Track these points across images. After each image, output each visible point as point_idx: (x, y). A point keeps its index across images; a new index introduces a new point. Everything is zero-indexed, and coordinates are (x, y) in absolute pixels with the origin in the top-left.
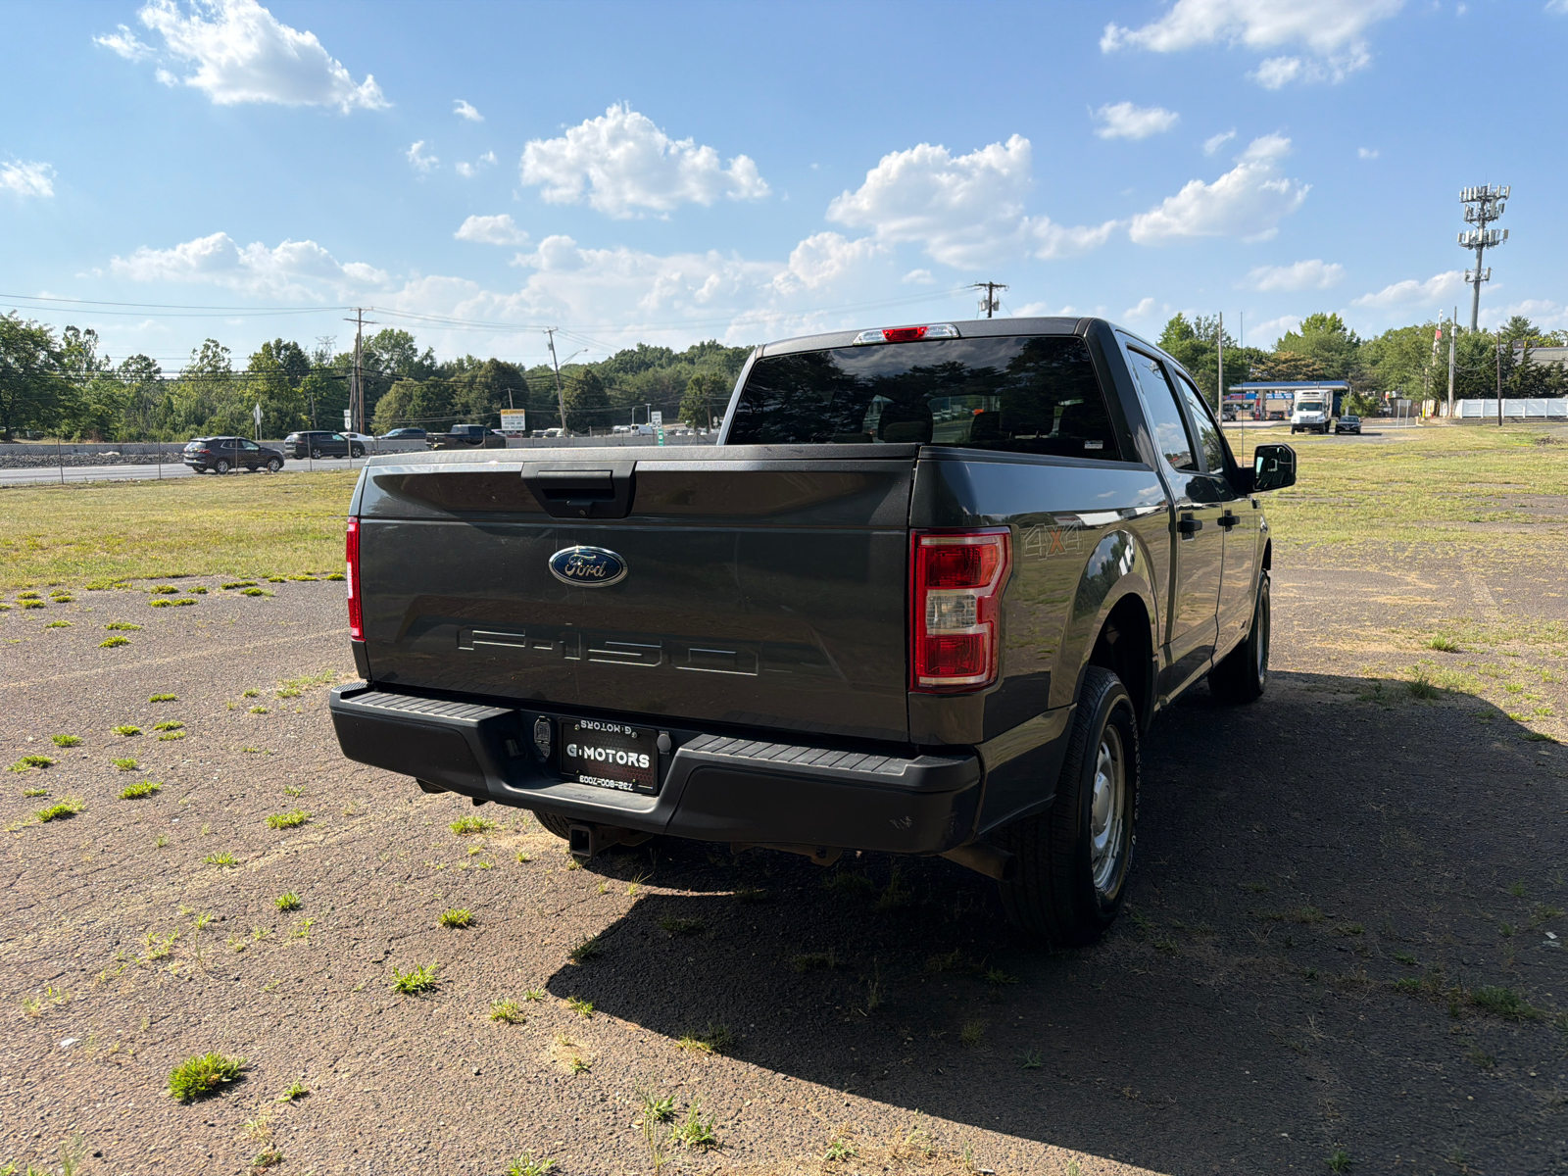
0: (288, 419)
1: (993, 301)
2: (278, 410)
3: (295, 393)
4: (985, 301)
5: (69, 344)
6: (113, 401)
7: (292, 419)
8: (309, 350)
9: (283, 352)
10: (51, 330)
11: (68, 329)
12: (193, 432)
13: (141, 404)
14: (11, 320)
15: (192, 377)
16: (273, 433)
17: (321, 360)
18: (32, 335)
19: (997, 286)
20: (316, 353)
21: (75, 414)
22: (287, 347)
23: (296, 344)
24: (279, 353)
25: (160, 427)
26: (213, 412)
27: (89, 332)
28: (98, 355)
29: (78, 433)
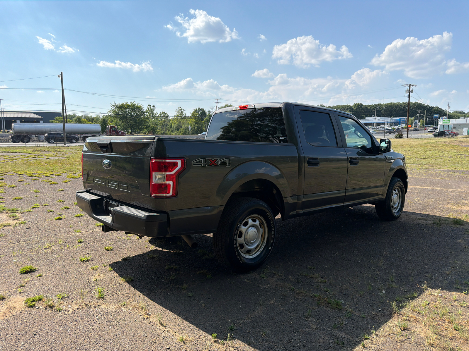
0: (200, 129)
1: (411, 90)
2: (197, 127)
3: (202, 122)
4: (408, 90)
5: (149, 109)
6: (157, 125)
7: (201, 129)
8: (207, 111)
9: (200, 111)
10: (142, 106)
11: (149, 105)
12: (176, 132)
13: (164, 125)
14: (134, 103)
15: (176, 118)
16: (196, 133)
17: (210, 113)
18: (138, 107)
19: (412, 85)
20: (208, 111)
21: (147, 127)
22: (201, 110)
23: (203, 109)
24: (199, 111)
25: (169, 131)
26: (181, 127)
27: (153, 106)
28: (155, 112)
29: (147, 132)
